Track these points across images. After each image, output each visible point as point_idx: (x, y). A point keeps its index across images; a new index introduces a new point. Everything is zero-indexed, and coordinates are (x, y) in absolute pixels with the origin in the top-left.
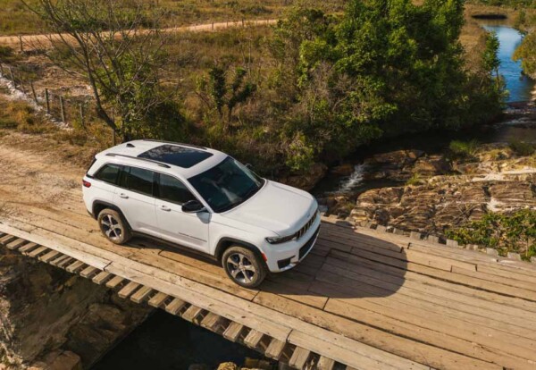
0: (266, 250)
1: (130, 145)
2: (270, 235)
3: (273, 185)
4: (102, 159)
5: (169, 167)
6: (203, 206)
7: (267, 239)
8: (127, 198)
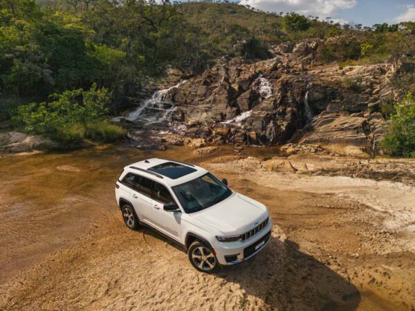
0: (216, 245)
1: (147, 162)
2: (220, 234)
3: (238, 197)
4: (127, 170)
5: (162, 178)
6: (178, 207)
7: (217, 237)
8: (136, 197)
